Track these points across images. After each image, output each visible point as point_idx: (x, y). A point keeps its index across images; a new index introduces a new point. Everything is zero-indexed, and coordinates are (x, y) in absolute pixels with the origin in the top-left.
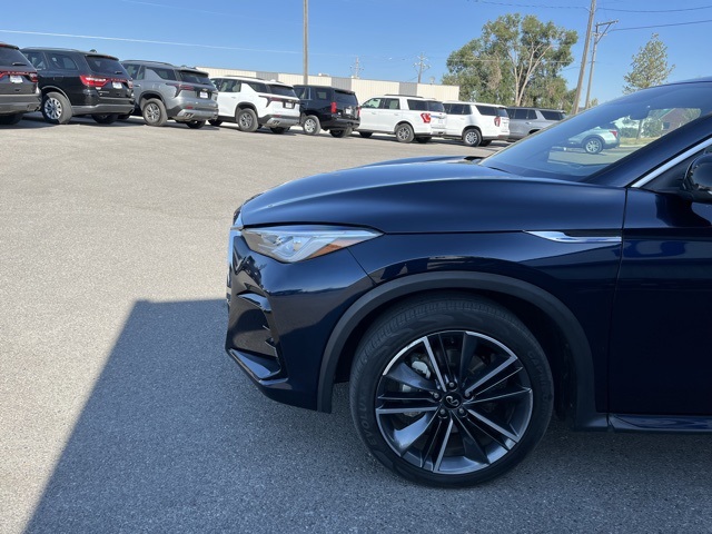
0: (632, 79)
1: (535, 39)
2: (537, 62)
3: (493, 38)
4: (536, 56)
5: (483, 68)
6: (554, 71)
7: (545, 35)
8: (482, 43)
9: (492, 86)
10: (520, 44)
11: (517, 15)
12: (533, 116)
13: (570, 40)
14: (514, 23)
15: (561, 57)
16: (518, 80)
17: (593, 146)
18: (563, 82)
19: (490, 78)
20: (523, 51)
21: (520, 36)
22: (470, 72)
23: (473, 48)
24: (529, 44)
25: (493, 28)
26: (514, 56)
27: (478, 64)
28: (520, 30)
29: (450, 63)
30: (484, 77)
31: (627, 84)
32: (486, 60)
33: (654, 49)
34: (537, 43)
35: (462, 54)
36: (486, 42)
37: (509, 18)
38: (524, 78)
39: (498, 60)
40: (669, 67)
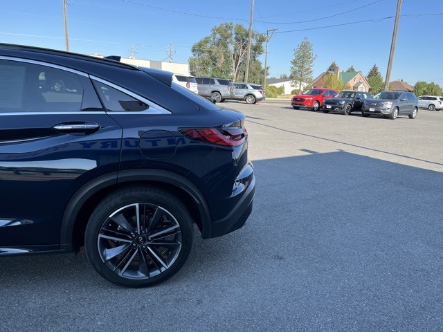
0: (294, 63)
1: (242, 38)
2: (244, 52)
3: (218, 36)
4: (244, 48)
5: (213, 54)
6: (254, 57)
7: (247, 35)
8: (212, 39)
9: (219, 65)
10: (234, 40)
11: (231, 24)
12: (213, 83)
13: (261, 40)
14: (230, 28)
15: (257, 49)
16: (234, 62)
17: (250, 100)
18: (260, 64)
19: (218, 60)
20: (236, 45)
21: (234, 36)
22: (206, 56)
23: (206, 42)
24: (239, 41)
25: (218, 30)
26: (231, 47)
27: (210, 52)
28: (233, 33)
29: (193, 51)
30: (214, 59)
31: (292, 66)
32: (215, 49)
33: (305, 46)
34: (244, 40)
35: (200, 45)
36: (214, 39)
37: (227, 25)
38: (237, 60)
39: (222, 50)
40: (314, 56)
